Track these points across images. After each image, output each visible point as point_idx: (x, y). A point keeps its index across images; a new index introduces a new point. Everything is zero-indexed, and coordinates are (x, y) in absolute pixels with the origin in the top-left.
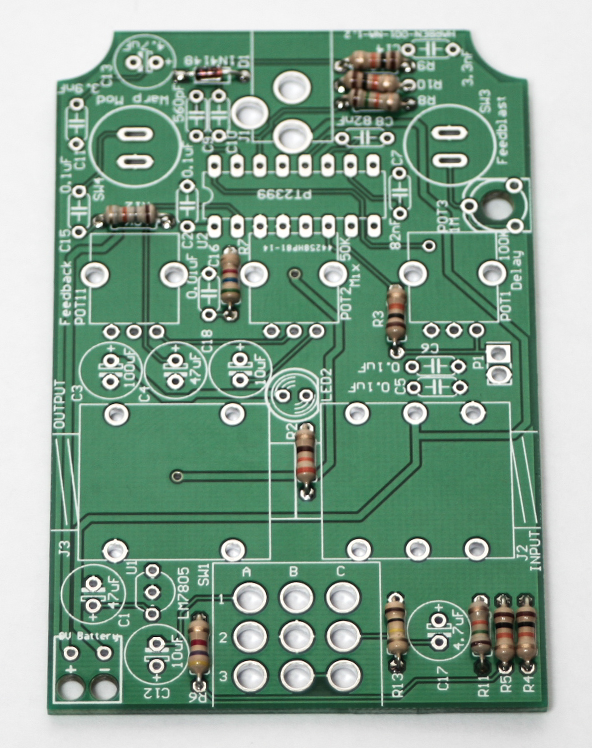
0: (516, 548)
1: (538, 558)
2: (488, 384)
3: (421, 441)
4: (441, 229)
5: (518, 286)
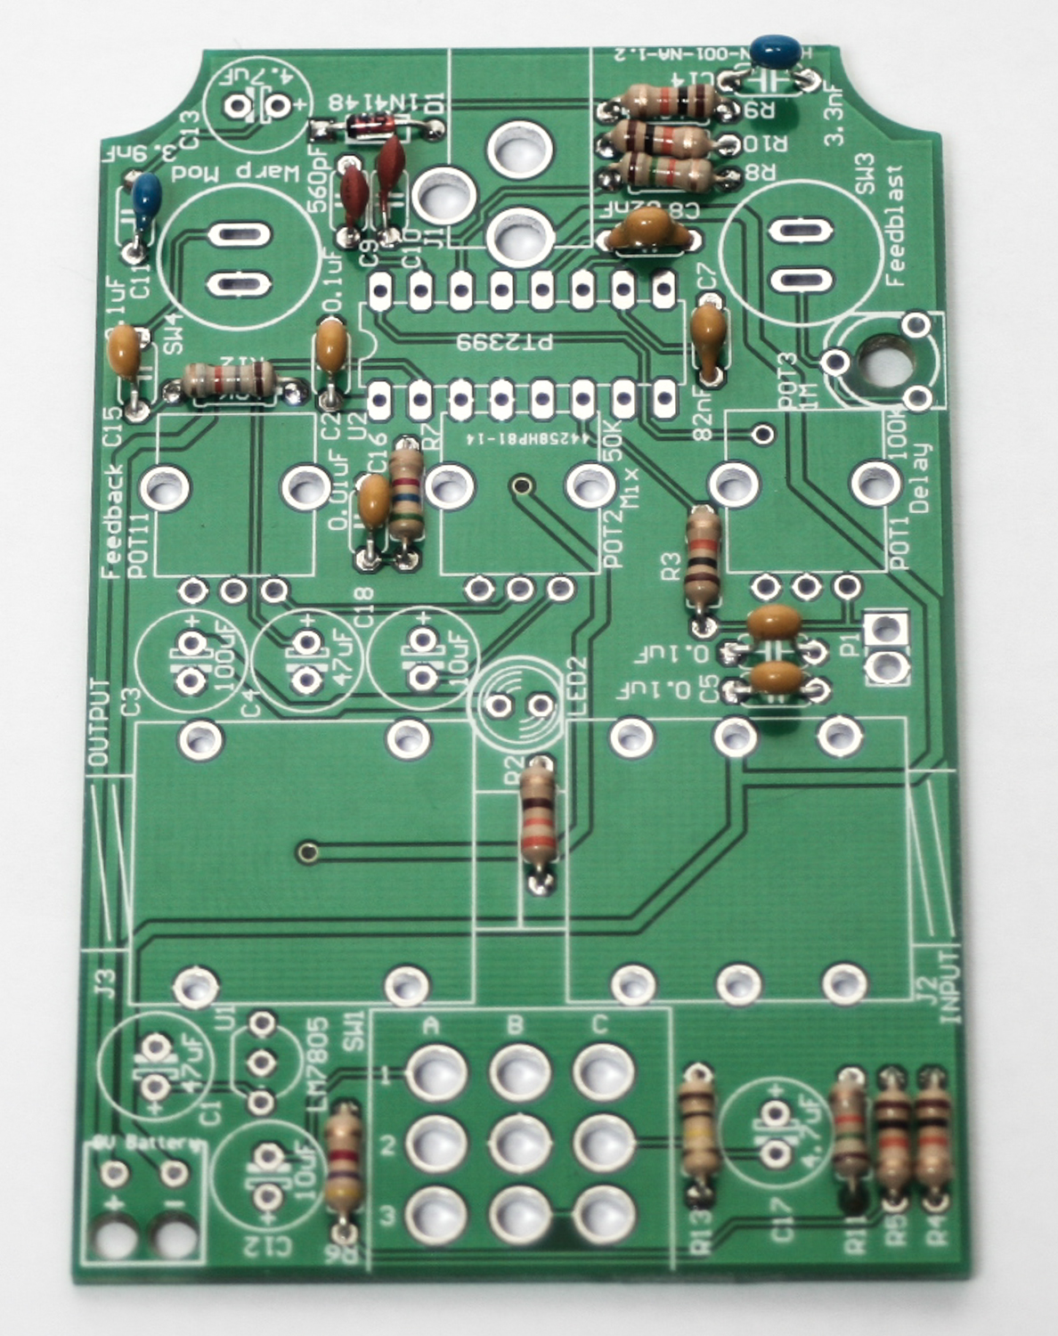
0: (915, 983)
1: (955, 999)
2: (867, 684)
3: (746, 787)
4: (786, 403)
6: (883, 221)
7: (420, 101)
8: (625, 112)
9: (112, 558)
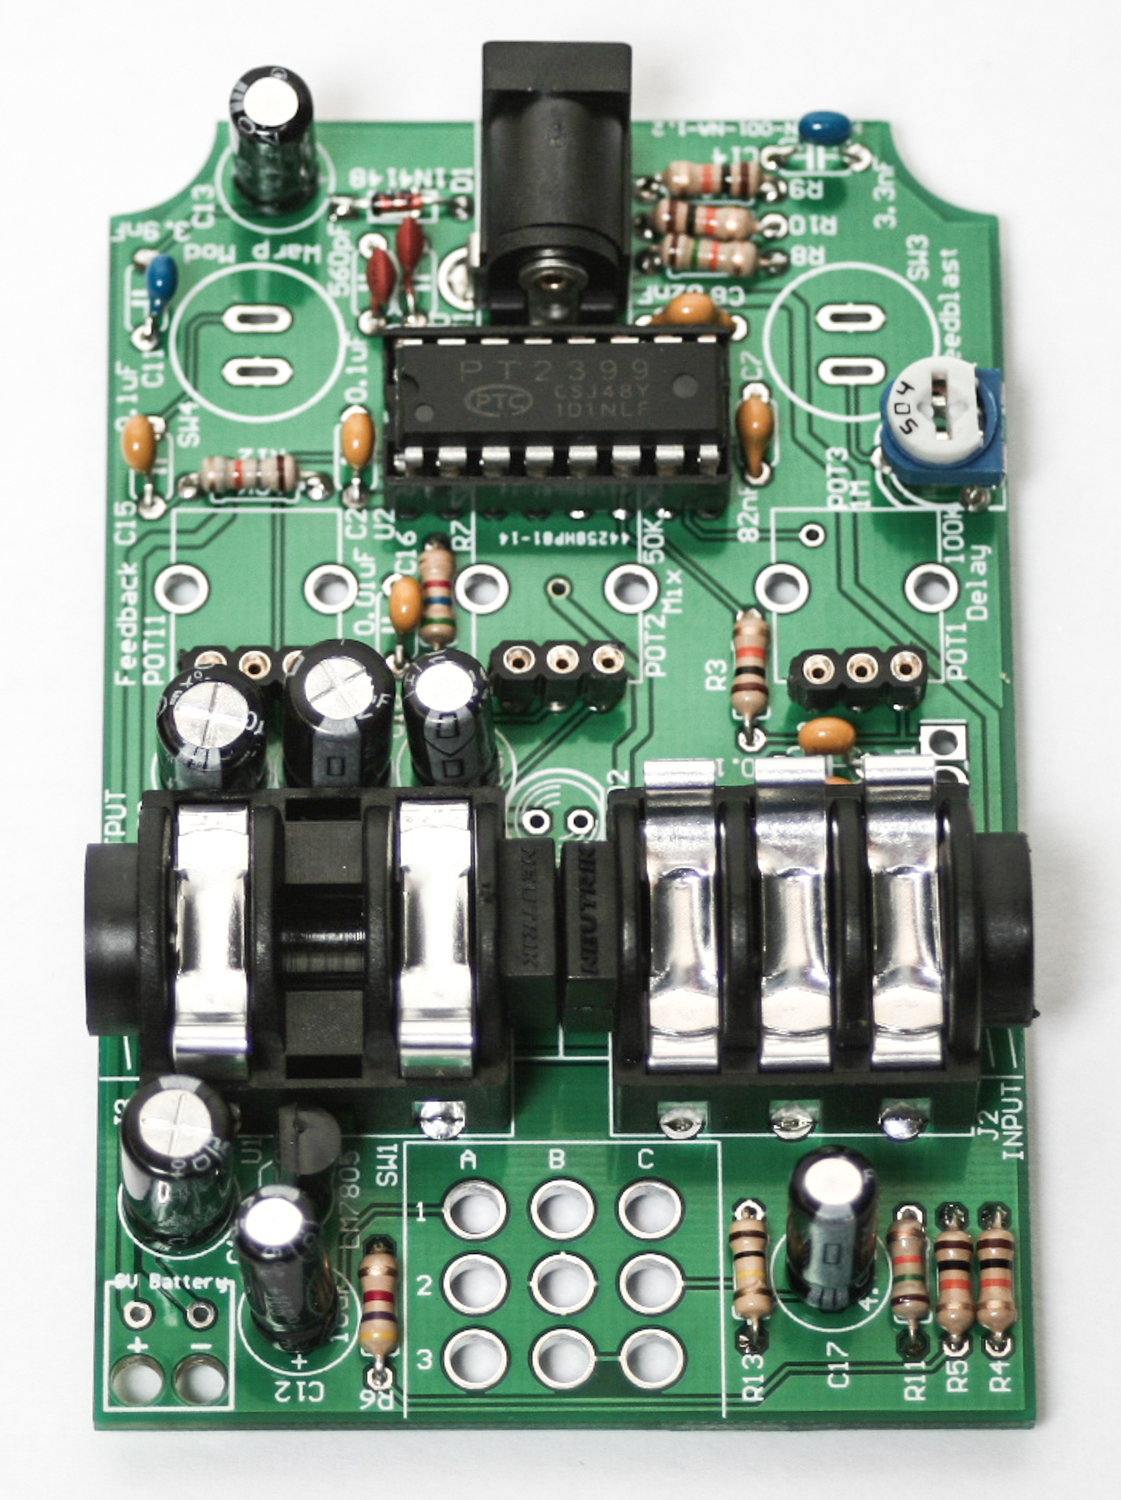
1: (1018, 1134)
4: (836, 502)
5: (980, 613)
6: (938, 308)
7: (448, 178)
8: (664, 190)
9: (127, 663)
